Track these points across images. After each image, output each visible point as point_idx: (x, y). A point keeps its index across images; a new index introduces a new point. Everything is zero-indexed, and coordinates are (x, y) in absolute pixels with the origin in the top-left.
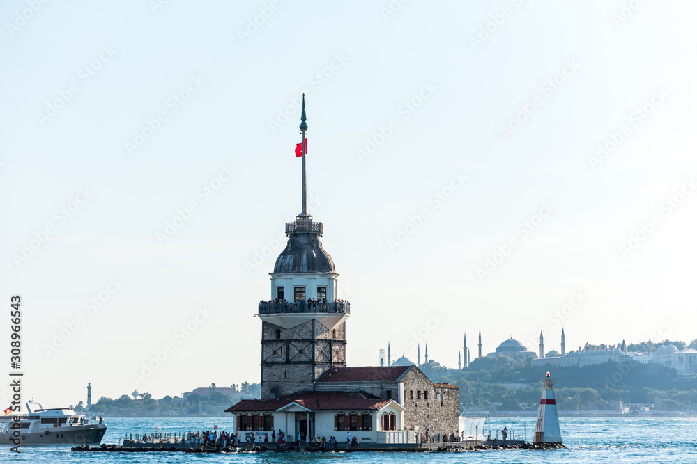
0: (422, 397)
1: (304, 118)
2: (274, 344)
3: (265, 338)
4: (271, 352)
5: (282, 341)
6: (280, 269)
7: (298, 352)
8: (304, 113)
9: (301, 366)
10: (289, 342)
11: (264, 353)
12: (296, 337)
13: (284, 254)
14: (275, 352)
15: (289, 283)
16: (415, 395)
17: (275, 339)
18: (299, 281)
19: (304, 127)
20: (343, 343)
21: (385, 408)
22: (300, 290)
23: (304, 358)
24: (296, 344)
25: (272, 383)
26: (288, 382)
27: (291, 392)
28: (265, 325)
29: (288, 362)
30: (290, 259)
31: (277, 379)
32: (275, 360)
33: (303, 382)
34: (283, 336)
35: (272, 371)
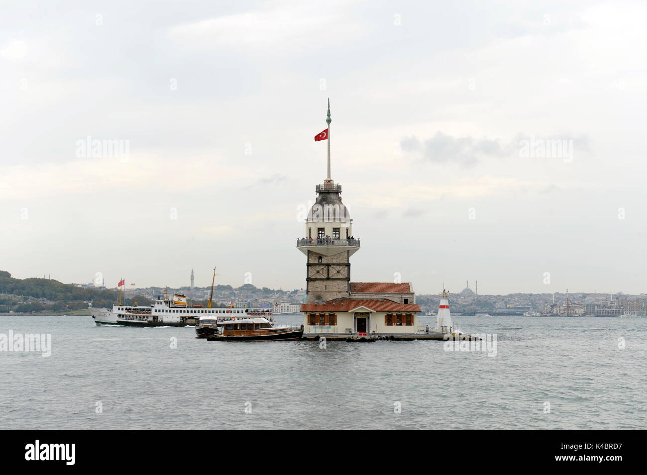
1: (329, 115)
2: (317, 266)
3: (310, 262)
4: (315, 272)
5: (323, 264)
7: (336, 272)
8: (329, 111)
9: (338, 281)
10: (328, 265)
11: (309, 272)
12: (334, 262)
14: (318, 272)
17: (317, 262)
19: (329, 121)
23: (340, 276)
24: (335, 267)
25: (315, 293)
26: (328, 292)
27: (331, 299)
28: (310, 253)
29: (328, 279)
31: (319, 290)
32: (318, 277)
33: (340, 292)
35: (316, 285)
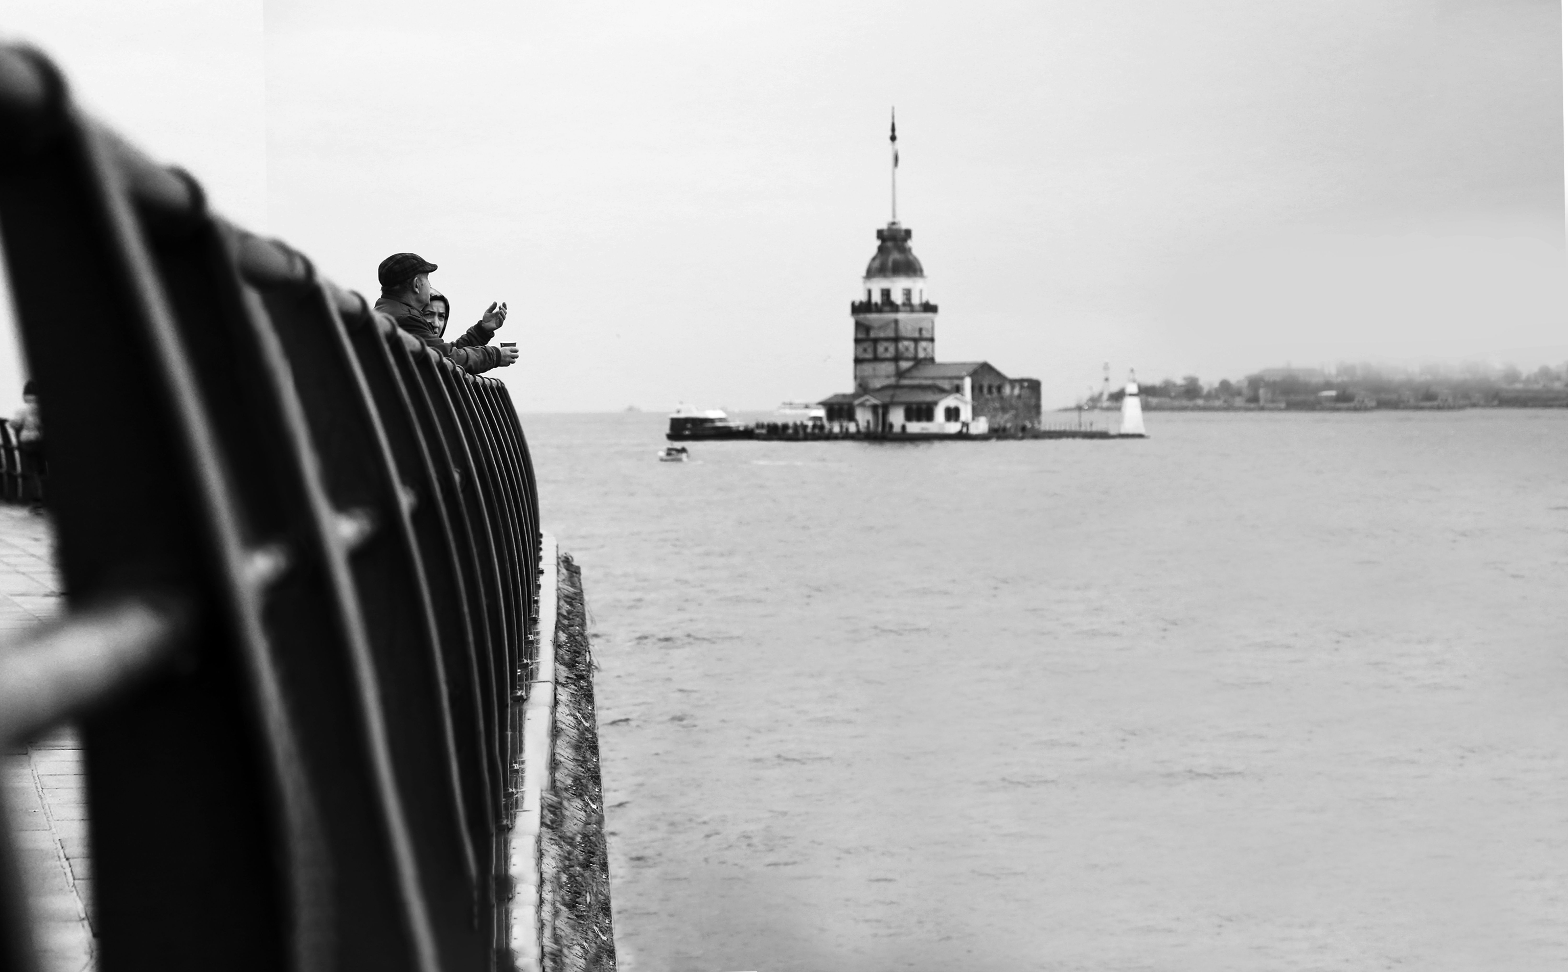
0: (994, 390)
1: (893, 130)
2: (864, 342)
3: (857, 336)
4: (862, 350)
5: (870, 339)
6: (871, 274)
7: (884, 349)
8: (893, 124)
10: (876, 340)
11: (857, 351)
12: (883, 335)
13: (874, 259)
14: (865, 350)
15: (877, 286)
16: (985, 390)
17: (864, 337)
18: (885, 283)
19: (893, 138)
20: (932, 340)
21: (950, 401)
22: (886, 293)
24: (883, 342)
25: (863, 379)
26: (876, 377)
27: (879, 387)
28: (858, 325)
29: (876, 359)
30: (877, 263)
31: (867, 374)
32: (865, 357)
34: (873, 335)
35: (864, 367)
